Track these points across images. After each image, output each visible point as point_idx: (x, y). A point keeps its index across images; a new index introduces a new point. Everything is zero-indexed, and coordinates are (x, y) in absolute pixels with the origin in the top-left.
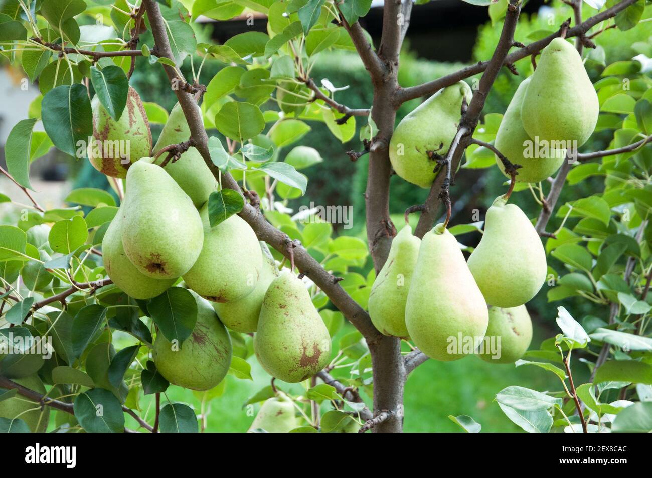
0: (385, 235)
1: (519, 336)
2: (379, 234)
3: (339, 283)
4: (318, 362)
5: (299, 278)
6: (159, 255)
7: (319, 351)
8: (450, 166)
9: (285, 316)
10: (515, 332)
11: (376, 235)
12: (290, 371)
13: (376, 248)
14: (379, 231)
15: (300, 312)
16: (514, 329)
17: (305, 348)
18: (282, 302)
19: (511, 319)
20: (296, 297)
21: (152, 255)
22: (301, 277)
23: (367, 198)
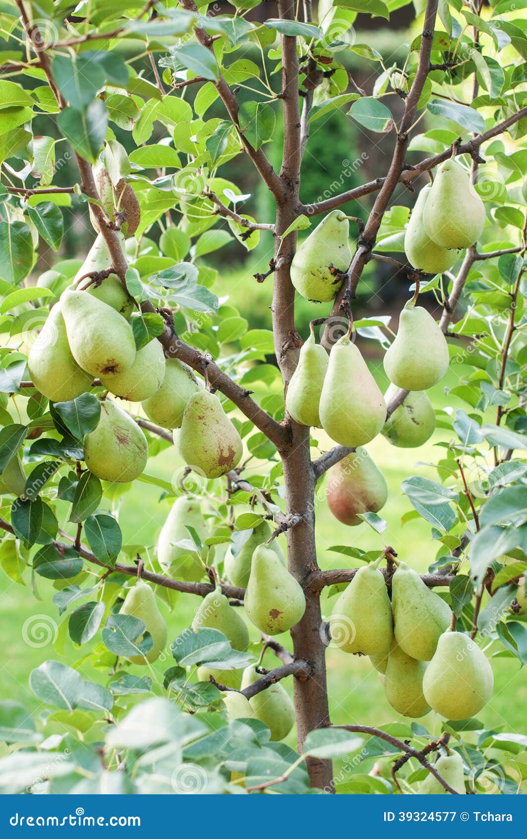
0: (291, 347)
1: (418, 426)
2: (286, 346)
3: (250, 395)
4: (232, 461)
5: (211, 392)
6: (113, 360)
7: (233, 451)
8: (350, 280)
9: (204, 426)
10: (415, 422)
11: (283, 347)
12: (211, 470)
13: (284, 359)
14: (286, 343)
15: (215, 422)
16: (413, 419)
17: (222, 451)
18: (201, 415)
19: (411, 411)
20: (212, 409)
21: (108, 361)
22: (213, 391)
23: (273, 311)
